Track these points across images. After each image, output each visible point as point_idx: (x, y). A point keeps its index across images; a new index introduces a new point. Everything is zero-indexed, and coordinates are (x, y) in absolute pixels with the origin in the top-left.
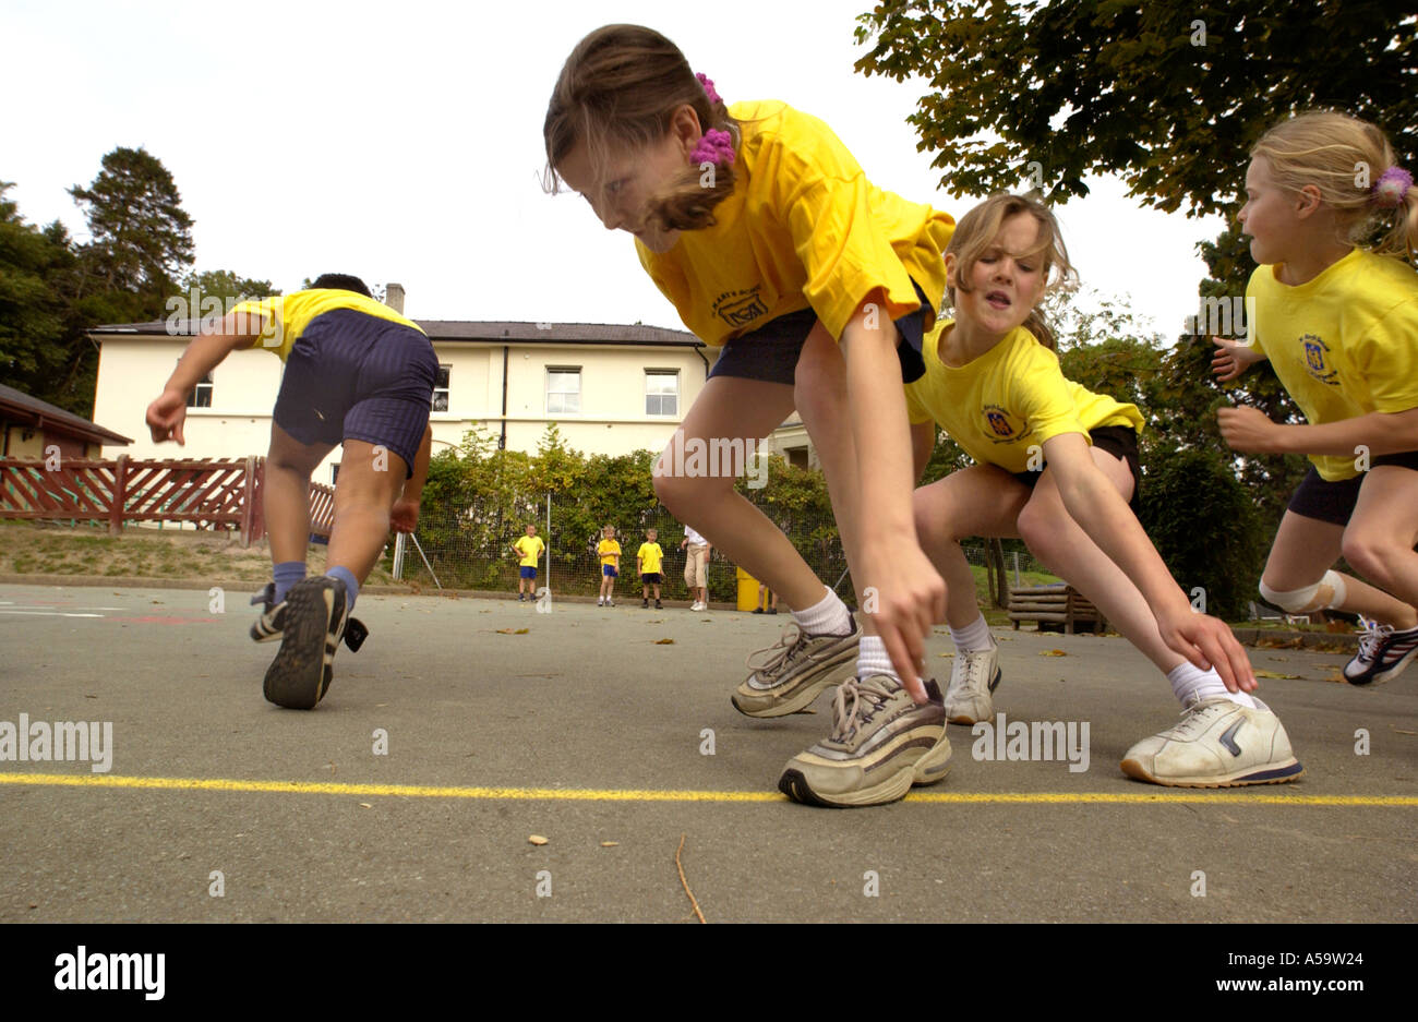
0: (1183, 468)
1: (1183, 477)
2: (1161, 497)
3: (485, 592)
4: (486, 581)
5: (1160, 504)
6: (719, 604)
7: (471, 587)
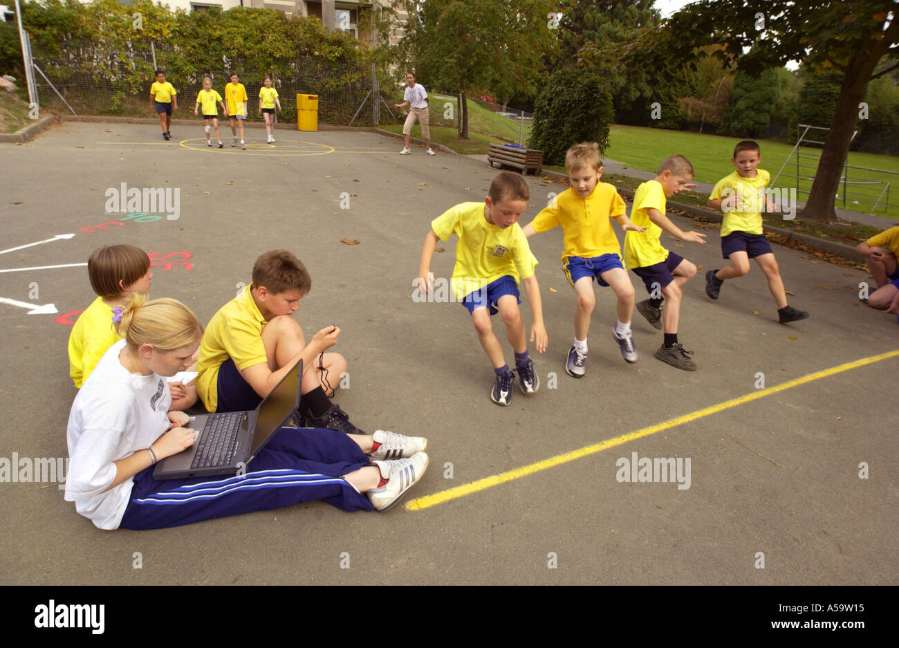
0: (587, 86)
1: (586, 91)
2: (575, 101)
3: (114, 117)
4: (112, 108)
5: (573, 105)
6: (284, 125)
7: (102, 113)
